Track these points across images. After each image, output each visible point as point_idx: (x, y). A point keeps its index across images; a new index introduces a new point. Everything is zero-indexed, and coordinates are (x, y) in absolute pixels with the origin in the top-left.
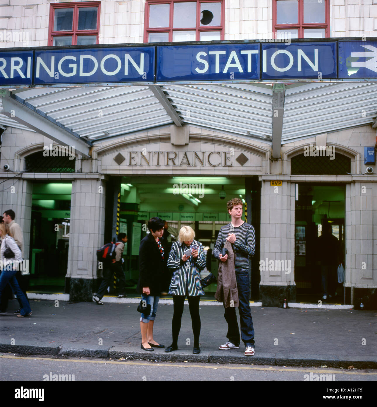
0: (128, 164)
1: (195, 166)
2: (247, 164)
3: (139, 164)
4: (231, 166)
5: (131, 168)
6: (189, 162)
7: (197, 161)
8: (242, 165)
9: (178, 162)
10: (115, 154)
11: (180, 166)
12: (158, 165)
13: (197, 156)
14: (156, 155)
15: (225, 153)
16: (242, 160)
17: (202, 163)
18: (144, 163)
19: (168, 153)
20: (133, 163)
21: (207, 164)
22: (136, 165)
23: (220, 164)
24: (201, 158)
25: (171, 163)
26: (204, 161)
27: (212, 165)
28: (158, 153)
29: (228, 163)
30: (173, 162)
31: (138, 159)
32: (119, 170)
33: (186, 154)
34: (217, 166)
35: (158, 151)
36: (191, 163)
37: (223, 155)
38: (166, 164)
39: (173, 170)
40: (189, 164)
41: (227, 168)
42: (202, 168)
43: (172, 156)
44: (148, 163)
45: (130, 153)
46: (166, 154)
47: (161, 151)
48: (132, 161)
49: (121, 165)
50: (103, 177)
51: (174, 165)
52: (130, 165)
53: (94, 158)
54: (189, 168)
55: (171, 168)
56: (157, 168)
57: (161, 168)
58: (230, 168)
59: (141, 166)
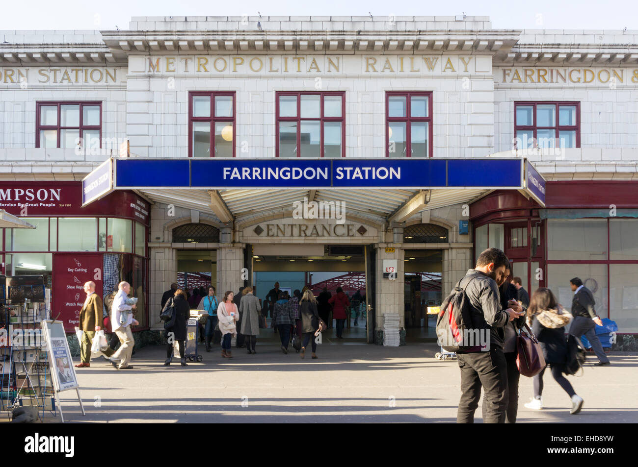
0: (266, 234)
1: (323, 236)
2: (366, 234)
3: (276, 234)
4: (353, 236)
5: (269, 238)
6: (317, 233)
7: (325, 232)
8: (362, 235)
9: (308, 232)
10: (255, 226)
11: (311, 236)
12: (292, 235)
13: (324, 228)
14: (290, 227)
15: (348, 226)
16: (362, 231)
17: (329, 234)
18: (280, 234)
19: (300, 226)
20: (271, 233)
21: (334, 234)
22: (273, 236)
23: (344, 234)
24: (328, 230)
25: (303, 234)
26: (331, 232)
27: (338, 236)
28: (292, 226)
29: (351, 234)
30: (305, 233)
31: (274, 230)
32: (259, 240)
33: (315, 226)
34: (341, 236)
35: (292, 223)
36: (320, 233)
37: (346, 227)
38: (298, 234)
39: (304, 239)
40: (318, 235)
41: (349, 238)
42: (330, 238)
43: (303, 228)
44: (284, 235)
45: (268, 226)
46: (298, 226)
47: (294, 223)
48: (270, 232)
49: (261, 235)
50: (244, 246)
51: (306, 235)
52: (268, 235)
53: (237, 230)
54: (318, 238)
55: (303, 238)
56: (291, 238)
57: (294, 238)
58: (352, 238)
59: (277, 236)
